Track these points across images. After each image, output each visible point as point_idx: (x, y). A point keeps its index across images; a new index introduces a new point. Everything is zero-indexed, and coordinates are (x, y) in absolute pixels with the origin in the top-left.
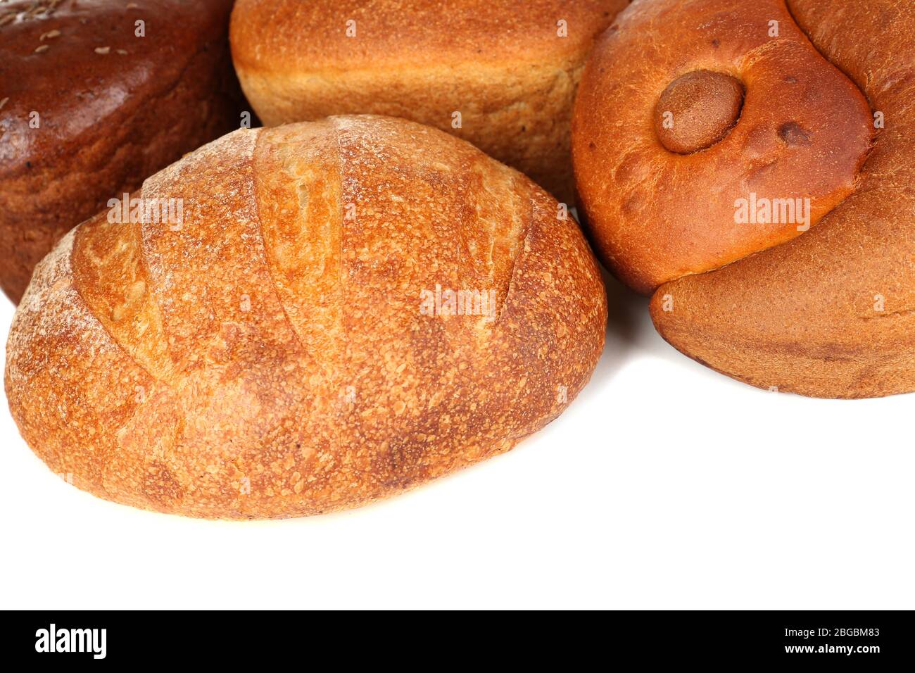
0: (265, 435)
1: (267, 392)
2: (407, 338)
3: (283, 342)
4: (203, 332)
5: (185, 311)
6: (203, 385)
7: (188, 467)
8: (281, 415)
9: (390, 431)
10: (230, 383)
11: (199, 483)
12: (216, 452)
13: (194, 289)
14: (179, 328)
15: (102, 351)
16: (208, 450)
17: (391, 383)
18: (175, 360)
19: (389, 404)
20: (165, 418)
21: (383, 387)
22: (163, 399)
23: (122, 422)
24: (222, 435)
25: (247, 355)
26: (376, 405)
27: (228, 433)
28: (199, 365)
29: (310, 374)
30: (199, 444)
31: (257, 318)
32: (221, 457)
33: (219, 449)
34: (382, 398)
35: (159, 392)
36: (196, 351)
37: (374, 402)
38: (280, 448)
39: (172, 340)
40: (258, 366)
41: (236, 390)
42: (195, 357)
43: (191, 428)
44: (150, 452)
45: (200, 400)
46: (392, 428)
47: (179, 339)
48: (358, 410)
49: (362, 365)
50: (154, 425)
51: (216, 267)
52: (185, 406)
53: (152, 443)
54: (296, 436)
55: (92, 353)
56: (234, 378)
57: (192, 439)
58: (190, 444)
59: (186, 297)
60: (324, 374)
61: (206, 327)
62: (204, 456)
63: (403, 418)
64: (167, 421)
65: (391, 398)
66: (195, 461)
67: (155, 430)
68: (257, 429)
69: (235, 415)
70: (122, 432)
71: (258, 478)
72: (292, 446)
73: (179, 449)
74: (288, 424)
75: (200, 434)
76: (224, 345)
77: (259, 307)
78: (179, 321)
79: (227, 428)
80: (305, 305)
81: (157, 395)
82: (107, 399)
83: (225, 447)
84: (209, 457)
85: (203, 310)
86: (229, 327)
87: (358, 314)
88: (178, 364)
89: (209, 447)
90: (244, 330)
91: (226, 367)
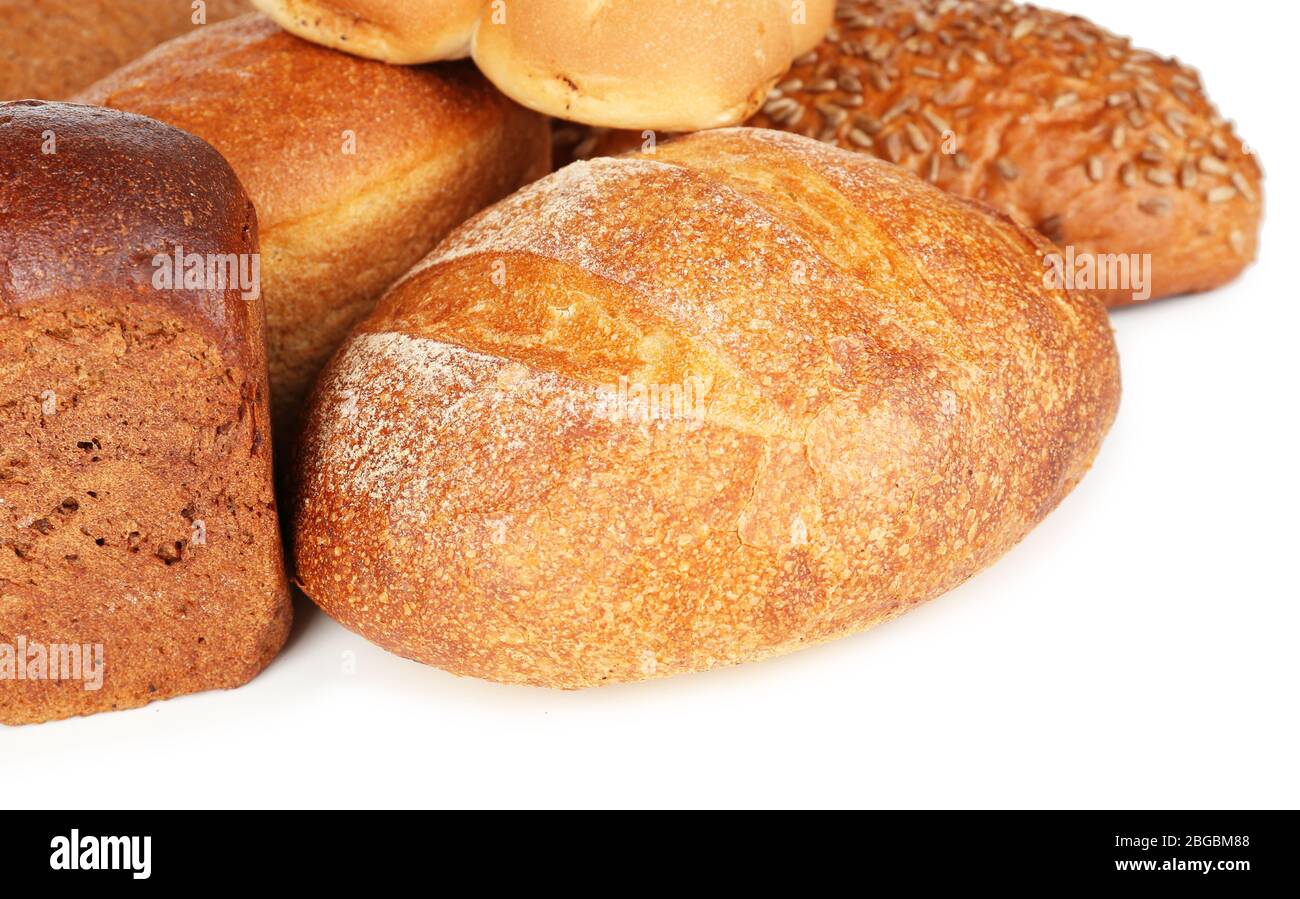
0: (937, 464)
1: (922, 410)
2: (1023, 318)
3: (906, 348)
4: (807, 359)
5: (764, 342)
6: (841, 422)
7: (843, 542)
8: (946, 435)
9: (1045, 433)
10: (874, 411)
11: (856, 562)
12: (880, 507)
13: (760, 313)
14: (769, 364)
15: (661, 427)
16: (869, 508)
17: (1030, 374)
18: (787, 403)
19: (1037, 399)
20: (797, 484)
21: (1026, 380)
22: (787, 459)
23: (736, 511)
24: (884, 481)
25: (878, 371)
26: (1026, 403)
27: (891, 475)
28: (824, 398)
29: (956, 378)
30: (857, 503)
31: (863, 327)
32: (887, 513)
33: (883, 502)
34: (1029, 394)
35: (778, 451)
36: (810, 384)
37: (1023, 400)
38: (954, 479)
39: (767, 381)
40: (898, 381)
41: (882, 416)
42: (813, 392)
43: (842, 483)
44: (787, 538)
45: (841, 443)
46: (1046, 429)
47: (776, 377)
48: (1013, 413)
49: (998, 357)
50: (783, 498)
51: (773, 281)
52: (823, 458)
53: (787, 523)
54: (965, 459)
55: (645, 435)
56: (876, 402)
57: (846, 498)
58: (846, 506)
59: (754, 325)
60: (968, 375)
61: (807, 352)
62: (865, 519)
63: (1052, 414)
64: (801, 487)
65: (1037, 392)
66: (853, 529)
67: (786, 505)
68: (927, 459)
69: (894, 450)
70: (742, 521)
71: (931, 530)
72: (964, 472)
73: (832, 518)
74: (956, 444)
75: (855, 489)
76: (839, 368)
77: (856, 314)
78: (764, 355)
79: (890, 468)
80: (900, 303)
81: (776, 458)
82: (698, 486)
83: (890, 497)
84: (869, 519)
85: (790, 334)
86: (836, 345)
87: (961, 302)
88: (793, 407)
89: (870, 502)
90: (856, 343)
91: (858, 392)
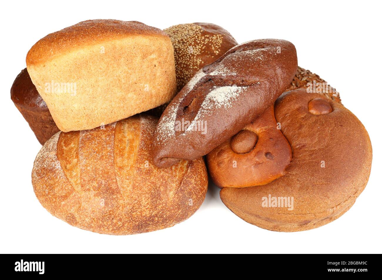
0: (104, 214)
1: (107, 202)
2: (150, 194)
3: (114, 188)
4: (92, 180)
5: (87, 172)
6: (89, 196)
7: (80, 217)
8: (109, 210)
9: (140, 219)
10: (97, 197)
11: (82, 222)
12: (89, 215)
13: (91, 166)
14: (85, 177)
15: (61, 178)
16: (87, 214)
17: (143, 206)
18: (82, 187)
19: (141, 212)
20: (76, 202)
21: (140, 207)
22: (77, 197)
23: (63, 200)
24: (91, 211)
25: (103, 190)
26: (137, 212)
27: (94, 211)
28: (89, 190)
29: (120, 200)
30: (84, 212)
31: (108, 180)
32: (90, 217)
33: (90, 215)
34: (139, 210)
35: (76, 194)
36: (89, 185)
37: (137, 211)
38: (107, 218)
39: (82, 180)
40: (106, 194)
41: (97, 199)
42: (88, 187)
43: (83, 207)
44: (70, 211)
45: (87, 200)
46: (141, 219)
47: (84, 180)
48: (132, 212)
49: (135, 200)
50: (73, 203)
51: (99, 161)
52: (82, 200)
53: (71, 208)
54: (113, 216)
55: (58, 178)
56: (98, 196)
57: (83, 210)
58: (82, 211)
59: (89, 168)
60: (124, 200)
61: (93, 179)
62: (85, 216)
63: (144, 216)
64: (76, 203)
65: (142, 210)
66: (82, 216)
67: (72, 205)
68: (102, 212)
69: (96, 207)
70: (63, 203)
71: (100, 225)
72: (111, 218)
73: (79, 212)
74: (111, 212)
75: (85, 209)
76: (97, 185)
77: (109, 176)
78: (85, 175)
79: (93, 210)
80: (122, 178)
81: (75, 195)
82: (60, 192)
83: (92, 215)
84: (87, 216)
85: (93, 174)
86: (99, 181)
87: (137, 184)
88: (83, 188)
89: (87, 213)
90: (103, 182)
91: (96, 192)
